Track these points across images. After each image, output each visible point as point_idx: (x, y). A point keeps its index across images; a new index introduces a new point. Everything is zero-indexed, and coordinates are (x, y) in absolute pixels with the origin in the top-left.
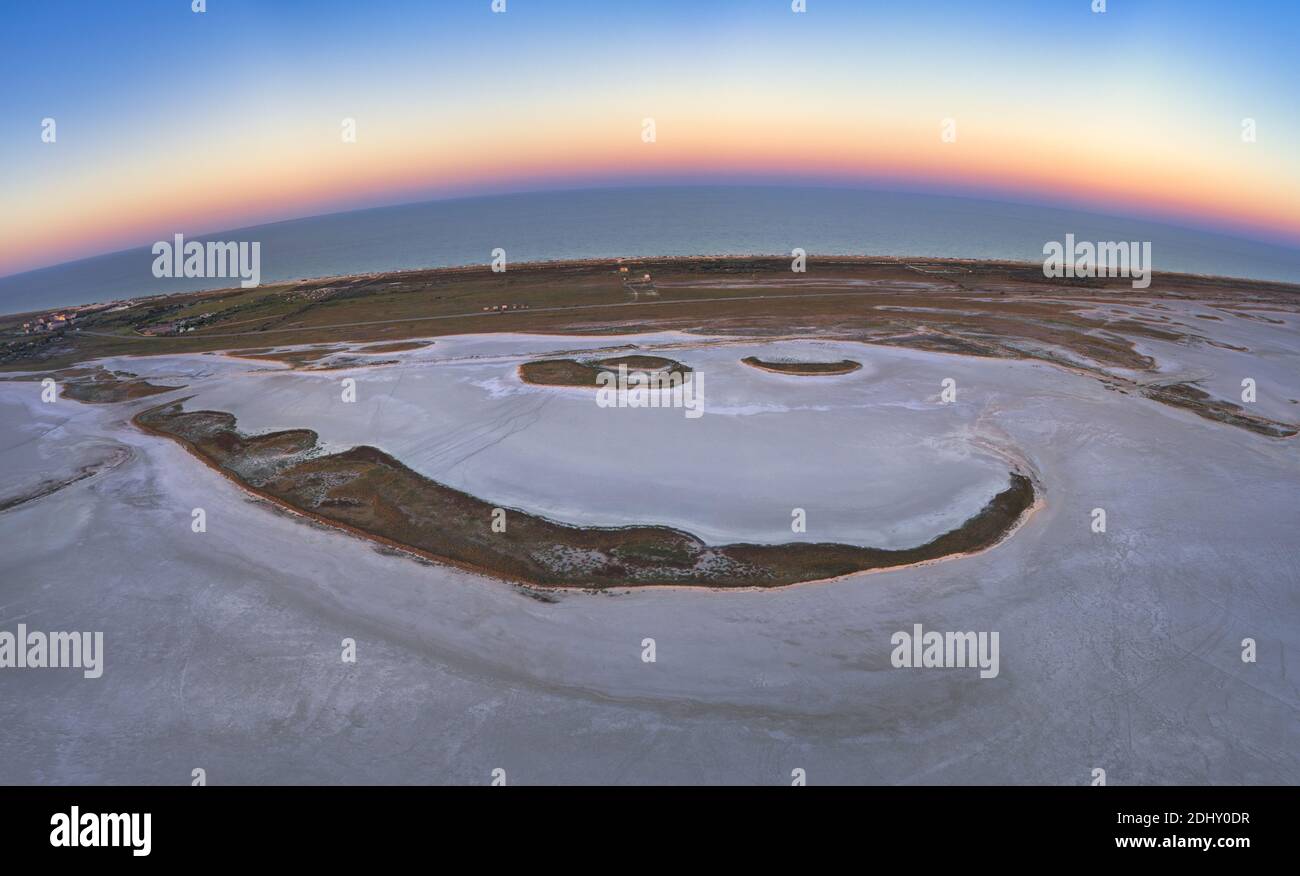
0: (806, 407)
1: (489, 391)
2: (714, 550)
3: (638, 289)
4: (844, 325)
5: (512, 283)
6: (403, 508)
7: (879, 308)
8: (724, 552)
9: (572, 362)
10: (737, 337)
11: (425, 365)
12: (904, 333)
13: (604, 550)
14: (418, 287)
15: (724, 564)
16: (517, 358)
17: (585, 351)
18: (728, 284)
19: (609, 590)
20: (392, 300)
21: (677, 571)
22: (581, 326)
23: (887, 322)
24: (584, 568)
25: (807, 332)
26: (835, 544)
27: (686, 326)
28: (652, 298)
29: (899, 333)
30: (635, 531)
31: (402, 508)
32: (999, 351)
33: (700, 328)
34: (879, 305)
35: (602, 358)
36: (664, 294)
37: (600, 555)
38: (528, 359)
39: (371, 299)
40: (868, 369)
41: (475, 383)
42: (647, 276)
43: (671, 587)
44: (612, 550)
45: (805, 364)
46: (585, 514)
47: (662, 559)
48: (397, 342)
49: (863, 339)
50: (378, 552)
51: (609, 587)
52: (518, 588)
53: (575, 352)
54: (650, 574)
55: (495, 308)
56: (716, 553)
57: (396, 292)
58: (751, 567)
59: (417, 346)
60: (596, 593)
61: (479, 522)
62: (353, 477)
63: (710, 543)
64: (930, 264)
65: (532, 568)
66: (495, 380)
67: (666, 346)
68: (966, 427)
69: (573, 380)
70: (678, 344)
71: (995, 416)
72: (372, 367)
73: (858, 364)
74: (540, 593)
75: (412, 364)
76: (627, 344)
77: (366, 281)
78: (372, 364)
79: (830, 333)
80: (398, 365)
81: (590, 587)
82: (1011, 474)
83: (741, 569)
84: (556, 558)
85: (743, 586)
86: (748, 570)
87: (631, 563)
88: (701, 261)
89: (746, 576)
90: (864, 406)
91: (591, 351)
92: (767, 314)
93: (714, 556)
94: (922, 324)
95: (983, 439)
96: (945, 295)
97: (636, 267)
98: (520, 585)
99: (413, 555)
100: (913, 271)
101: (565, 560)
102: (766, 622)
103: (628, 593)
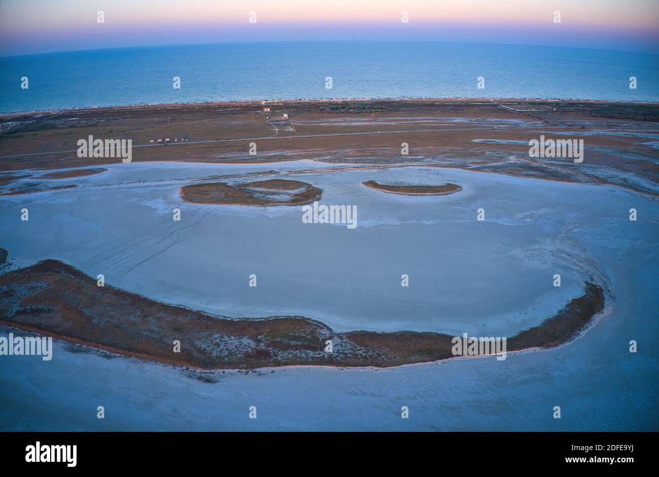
0: (415, 221)
1: (155, 209)
2: (340, 336)
3: (278, 125)
4: (447, 154)
5: (173, 120)
6: (87, 312)
7: (476, 141)
8: (349, 338)
9: (225, 185)
10: (359, 165)
11: (100, 188)
12: (497, 161)
13: (254, 338)
14: (93, 122)
15: (348, 347)
16: (179, 182)
17: (235, 176)
18: (352, 122)
19: (258, 370)
20: (70, 133)
21: (311, 353)
22: (231, 155)
23: (484, 153)
24: (238, 352)
25: (416, 160)
26: (436, 333)
27: (318, 156)
28: (290, 133)
29: (493, 162)
30: (277, 320)
31: (85, 311)
32: (580, 177)
33: (328, 157)
34: (476, 138)
35: (249, 182)
36: (300, 129)
37: (250, 341)
38: (188, 182)
39: (50, 132)
40: (467, 191)
41: (143, 203)
42: (286, 115)
43: (307, 367)
44: (259, 337)
45: (414, 187)
46: (237, 308)
47: (299, 343)
48: (75, 169)
49: (464, 166)
50: (68, 351)
51: (257, 367)
52: (185, 372)
53: (227, 177)
54: (290, 356)
55: (160, 140)
56: (341, 338)
57: (74, 126)
58: (369, 350)
59: (92, 172)
60: (247, 373)
61: (150, 319)
62: (41, 287)
63: (337, 330)
64: (519, 104)
65: (196, 354)
66: (160, 200)
67: (301, 172)
68: (549, 241)
69: (225, 199)
70: (311, 170)
71: (575, 233)
72: (53, 191)
73: (459, 187)
74: (203, 375)
75: (88, 188)
76: (270, 170)
77: (47, 116)
78: (53, 188)
79: (436, 162)
80: (75, 189)
81: (243, 368)
82: (586, 283)
83: (361, 352)
84: (215, 345)
85: (362, 365)
86: (366, 352)
87: (275, 347)
88: (330, 103)
89: (365, 358)
90: (463, 221)
91: (239, 176)
92: (384, 147)
93: (340, 341)
94: (513, 154)
95: (564, 252)
96: (532, 129)
97: (277, 108)
98: (187, 369)
99: (98, 351)
100: (505, 110)
101: (222, 347)
102: (380, 396)
103: (273, 372)
